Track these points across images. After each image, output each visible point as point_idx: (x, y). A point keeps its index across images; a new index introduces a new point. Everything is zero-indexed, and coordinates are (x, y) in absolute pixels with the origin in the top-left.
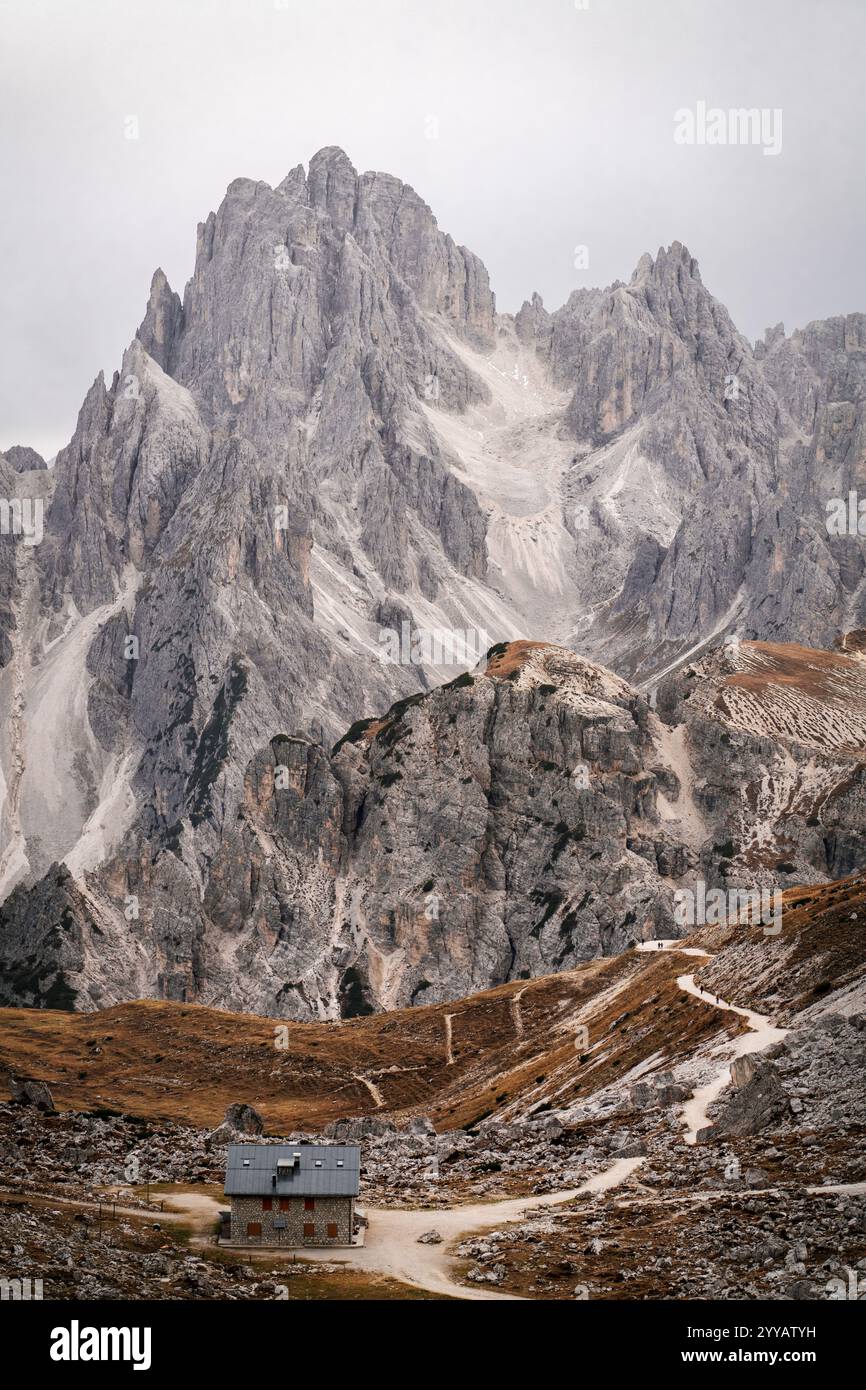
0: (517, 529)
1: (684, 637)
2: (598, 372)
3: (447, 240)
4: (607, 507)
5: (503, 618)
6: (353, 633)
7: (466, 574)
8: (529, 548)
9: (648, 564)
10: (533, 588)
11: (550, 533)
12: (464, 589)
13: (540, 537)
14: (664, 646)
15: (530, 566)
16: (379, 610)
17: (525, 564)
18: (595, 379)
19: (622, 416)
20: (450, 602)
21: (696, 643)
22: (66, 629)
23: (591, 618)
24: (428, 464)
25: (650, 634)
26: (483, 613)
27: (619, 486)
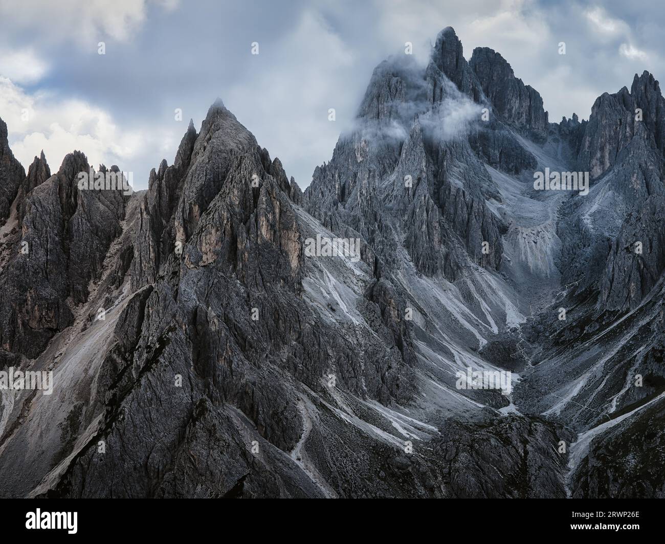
0: (524, 235)
1: (619, 308)
2: (591, 143)
3: (519, 81)
4: (585, 221)
5: (501, 294)
6: (343, 306)
7: (480, 264)
8: (531, 248)
9: (602, 256)
10: (530, 274)
11: (546, 238)
12: (476, 273)
13: (539, 241)
14: (604, 314)
15: (530, 259)
16: (373, 287)
17: (526, 258)
18: (589, 147)
19: (603, 168)
20: (465, 283)
21: (627, 312)
22: (116, 303)
23: (565, 293)
24: (461, 193)
25: (598, 306)
26: (487, 290)
27: (595, 207)
